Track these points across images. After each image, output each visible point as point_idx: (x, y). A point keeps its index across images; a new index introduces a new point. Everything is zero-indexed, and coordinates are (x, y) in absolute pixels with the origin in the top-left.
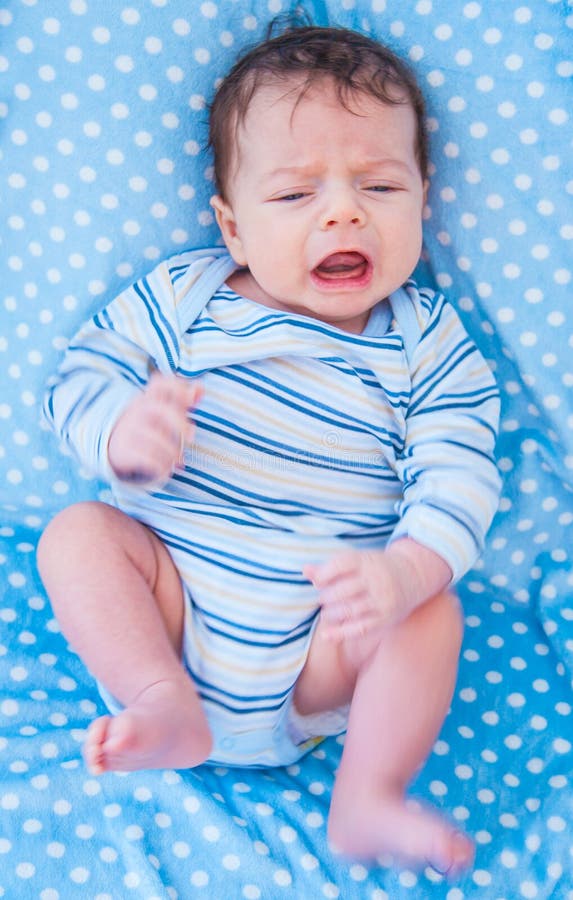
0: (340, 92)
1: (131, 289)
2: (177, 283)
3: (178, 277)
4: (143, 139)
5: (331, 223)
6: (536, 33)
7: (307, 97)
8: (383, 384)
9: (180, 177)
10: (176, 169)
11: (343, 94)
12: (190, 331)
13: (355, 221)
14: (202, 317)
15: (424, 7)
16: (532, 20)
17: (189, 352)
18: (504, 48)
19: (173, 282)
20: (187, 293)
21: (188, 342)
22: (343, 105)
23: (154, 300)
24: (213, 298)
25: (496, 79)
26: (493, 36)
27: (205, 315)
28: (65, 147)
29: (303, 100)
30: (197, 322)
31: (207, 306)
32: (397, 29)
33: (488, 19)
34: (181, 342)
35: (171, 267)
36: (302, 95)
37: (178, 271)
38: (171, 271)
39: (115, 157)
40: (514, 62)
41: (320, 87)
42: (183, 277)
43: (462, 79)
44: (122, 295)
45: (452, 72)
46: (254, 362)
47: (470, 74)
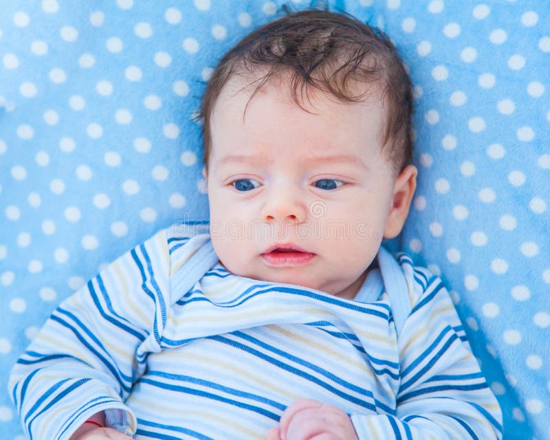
0: (295, 87)
1: (128, 255)
2: (173, 254)
3: (176, 247)
4: (153, 102)
5: (270, 217)
6: (541, 36)
7: (263, 91)
8: (367, 350)
9: (184, 143)
10: (181, 135)
11: (298, 91)
12: (180, 303)
13: (293, 217)
14: (195, 289)
15: (436, 7)
16: (537, 25)
17: (175, 322)
18: (509, 48)
19: (170, 252)
20: (183, 265)
21: (177, 313)
22: (297, 101)
23: (150, 269)
24: (206, 275)
25: (498, 77)
26: (498, 37)
27: (197, 287)
28: (77, 103)
29: (259, 93)
30: (188, 295)
31: (200, 281)
32: (409, 25)
33: (495, 20)
34: (169, 311)
35: (170, 236)
36: (259, 88)
37: (176, 241)
38: (169, 241)
39: (124, 117)
40: (517, 62)
41: (278, 81)
42: (180, 249)
43: (465, 76)
44: (119, 261)
45: (456, 68)
46: (254, 329)
47: (475, 71)
